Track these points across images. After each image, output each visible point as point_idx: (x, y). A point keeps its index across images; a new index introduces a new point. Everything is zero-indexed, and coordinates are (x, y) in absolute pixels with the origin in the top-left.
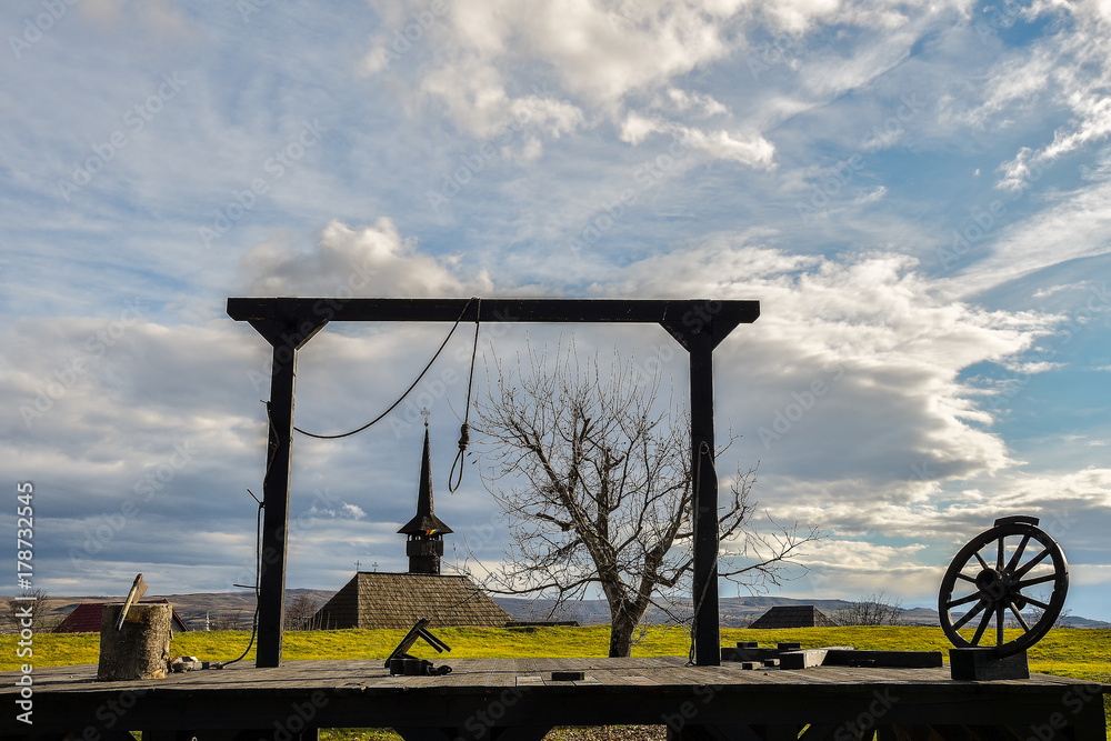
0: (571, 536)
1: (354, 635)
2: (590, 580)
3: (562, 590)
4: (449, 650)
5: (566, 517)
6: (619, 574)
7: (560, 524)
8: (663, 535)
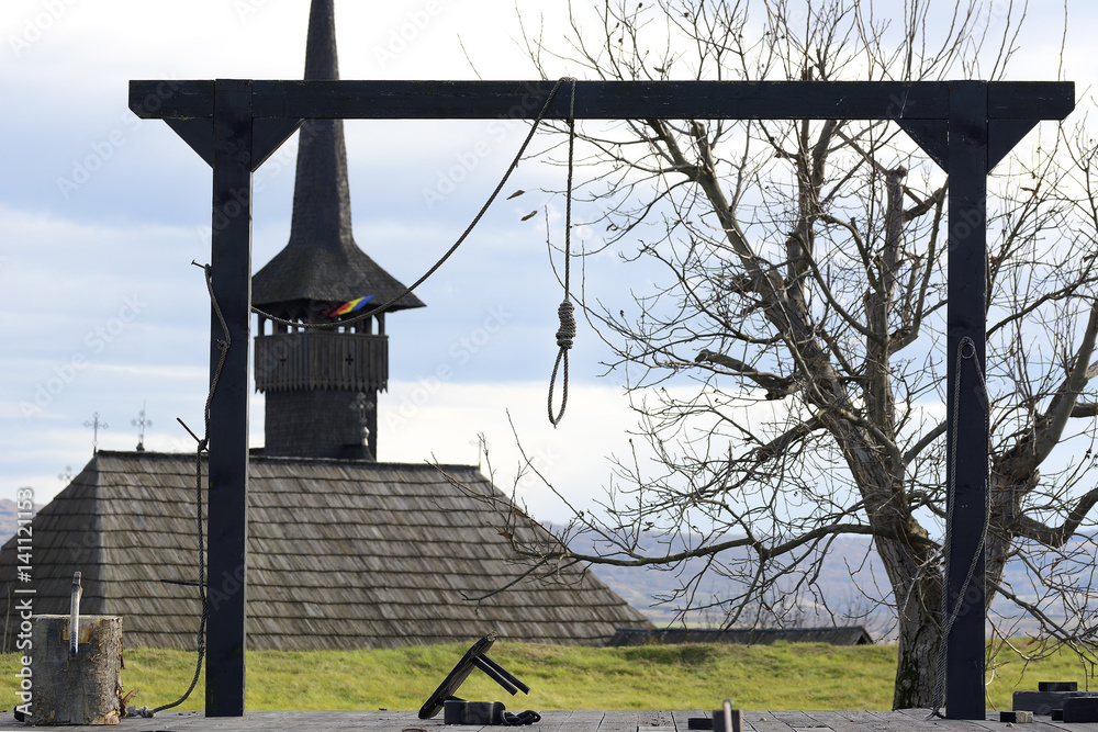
0: (791, 410)
1: (142, 669)
2: (837, 529)
3: (765, 555)
4: (526, 690)
5: (778, 361)
6: (914, 514)
7: (764, 380)
8: (1043, 407)
